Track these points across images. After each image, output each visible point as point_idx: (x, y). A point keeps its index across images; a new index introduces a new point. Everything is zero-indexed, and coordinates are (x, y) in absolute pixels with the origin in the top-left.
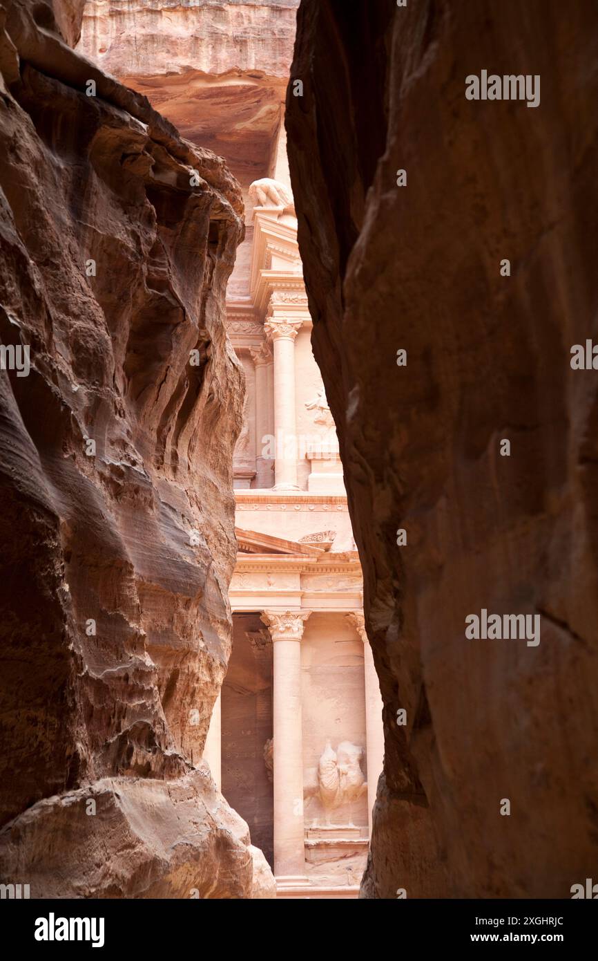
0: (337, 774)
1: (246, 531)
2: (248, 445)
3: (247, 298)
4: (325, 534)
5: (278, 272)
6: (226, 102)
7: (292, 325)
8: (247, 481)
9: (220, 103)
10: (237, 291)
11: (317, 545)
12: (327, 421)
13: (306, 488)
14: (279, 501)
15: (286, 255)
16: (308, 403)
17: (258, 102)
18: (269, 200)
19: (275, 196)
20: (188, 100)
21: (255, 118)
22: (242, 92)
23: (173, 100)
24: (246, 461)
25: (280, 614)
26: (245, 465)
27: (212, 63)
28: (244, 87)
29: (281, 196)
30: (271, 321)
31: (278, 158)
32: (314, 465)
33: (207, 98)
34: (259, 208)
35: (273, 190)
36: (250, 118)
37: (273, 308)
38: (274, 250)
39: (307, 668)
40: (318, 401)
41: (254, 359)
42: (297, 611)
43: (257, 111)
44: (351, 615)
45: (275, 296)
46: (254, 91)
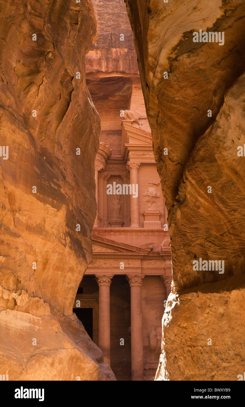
0: (156, 341)
1: (119, 243)
2: (121, 212)
3: (120, 156)
4: (151, 244)
5: (131, 144)
6: (112, 84)
7: (137, 164)
8: (120, 225)
9: (110, 84)
10: (116, 154)
11: (147, 248)
12: (151, 201)
13: (143, 227)
14: (133, 231)
15: (134, 138)
16: (143, 194)
17: (124, 83)
18: (128, 118)
19: (130, 116)
20: (97, 83)
21: (123, 90)
22: (117, 80)
23: (92, 83)
24: (120, 218)
25: (133, 276)
26: (119, 219)
27: (106, 68)
28: (118, 77)
29: (132, 116)
30: (129, 163)
31: (131, 103)
32: (146, 217)
33: (105, 82)
34: (124, 120)
35: (129, 114)
36: (121, 90)
37: (130, 158)
38: (130, 136)
39: (144, 298)
40: (147, 193)
41: (123, 179)
42: (140, 275)
43: (124, 88)
44: (161, 276)
45: (130, 153)
46: (122, 79)
